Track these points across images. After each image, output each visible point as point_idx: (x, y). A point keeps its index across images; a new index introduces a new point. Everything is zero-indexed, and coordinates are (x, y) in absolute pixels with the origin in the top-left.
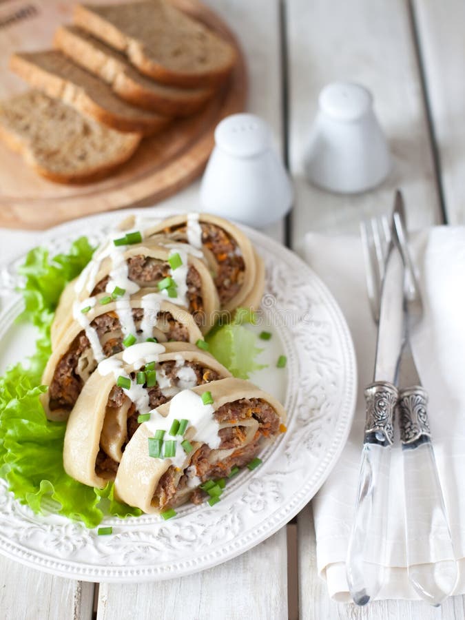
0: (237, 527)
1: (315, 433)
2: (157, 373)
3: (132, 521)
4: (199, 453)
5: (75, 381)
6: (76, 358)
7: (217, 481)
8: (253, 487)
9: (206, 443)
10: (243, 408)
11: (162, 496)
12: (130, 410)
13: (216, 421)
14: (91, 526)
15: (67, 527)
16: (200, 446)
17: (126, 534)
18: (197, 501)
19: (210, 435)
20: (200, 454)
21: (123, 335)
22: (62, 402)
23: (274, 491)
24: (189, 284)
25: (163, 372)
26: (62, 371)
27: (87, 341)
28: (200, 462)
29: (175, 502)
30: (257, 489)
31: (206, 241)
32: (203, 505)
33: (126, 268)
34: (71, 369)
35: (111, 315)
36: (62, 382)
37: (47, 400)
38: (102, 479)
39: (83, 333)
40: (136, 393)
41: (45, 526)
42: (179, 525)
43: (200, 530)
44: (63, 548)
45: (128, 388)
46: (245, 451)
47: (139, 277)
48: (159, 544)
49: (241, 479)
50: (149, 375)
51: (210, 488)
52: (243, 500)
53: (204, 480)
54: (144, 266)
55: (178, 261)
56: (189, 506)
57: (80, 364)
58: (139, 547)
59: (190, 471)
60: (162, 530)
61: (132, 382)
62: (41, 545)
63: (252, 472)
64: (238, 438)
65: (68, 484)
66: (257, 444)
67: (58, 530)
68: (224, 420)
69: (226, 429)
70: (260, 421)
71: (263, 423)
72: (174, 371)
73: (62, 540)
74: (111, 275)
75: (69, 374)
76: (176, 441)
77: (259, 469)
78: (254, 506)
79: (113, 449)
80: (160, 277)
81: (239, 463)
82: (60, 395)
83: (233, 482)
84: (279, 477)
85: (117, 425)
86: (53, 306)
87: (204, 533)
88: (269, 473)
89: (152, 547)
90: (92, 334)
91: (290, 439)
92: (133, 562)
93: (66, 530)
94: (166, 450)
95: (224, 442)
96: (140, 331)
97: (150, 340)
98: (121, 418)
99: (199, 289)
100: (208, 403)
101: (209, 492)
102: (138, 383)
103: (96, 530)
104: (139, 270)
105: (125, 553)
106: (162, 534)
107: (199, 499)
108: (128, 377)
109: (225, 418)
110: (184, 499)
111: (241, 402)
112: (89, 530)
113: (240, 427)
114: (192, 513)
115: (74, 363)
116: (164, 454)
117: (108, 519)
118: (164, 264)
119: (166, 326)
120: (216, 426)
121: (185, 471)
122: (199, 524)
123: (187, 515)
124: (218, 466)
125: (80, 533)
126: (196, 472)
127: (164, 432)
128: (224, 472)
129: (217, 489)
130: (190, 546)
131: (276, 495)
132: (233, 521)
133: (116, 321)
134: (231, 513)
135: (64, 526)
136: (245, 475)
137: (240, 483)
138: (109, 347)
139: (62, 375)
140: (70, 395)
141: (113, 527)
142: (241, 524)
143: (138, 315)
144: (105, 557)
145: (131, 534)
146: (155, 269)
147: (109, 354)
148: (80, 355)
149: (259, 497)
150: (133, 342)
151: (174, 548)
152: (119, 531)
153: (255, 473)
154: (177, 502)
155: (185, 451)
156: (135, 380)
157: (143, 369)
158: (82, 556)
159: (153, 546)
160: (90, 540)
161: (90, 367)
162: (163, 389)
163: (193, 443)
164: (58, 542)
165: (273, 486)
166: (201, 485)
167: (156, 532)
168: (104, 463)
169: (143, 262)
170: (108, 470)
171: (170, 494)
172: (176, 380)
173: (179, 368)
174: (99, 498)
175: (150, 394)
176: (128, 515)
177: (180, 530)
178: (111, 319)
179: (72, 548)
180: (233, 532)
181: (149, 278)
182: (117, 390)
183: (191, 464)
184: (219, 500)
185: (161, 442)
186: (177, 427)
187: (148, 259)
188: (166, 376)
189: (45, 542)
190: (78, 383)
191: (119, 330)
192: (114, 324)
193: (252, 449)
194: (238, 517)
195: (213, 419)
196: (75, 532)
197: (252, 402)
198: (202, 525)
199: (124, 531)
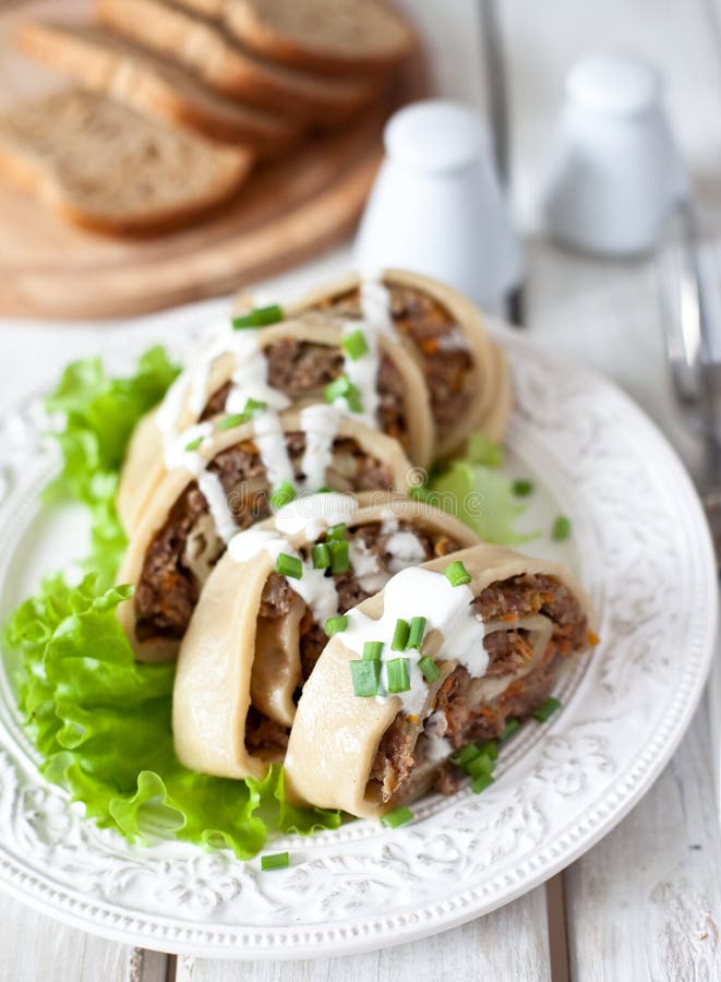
0: (535, 825)
1: (654, 643)
2: (351, 547)
3: (326, 839)
4: (450, 683)
5: (183, 580)
6: (181, 535)
7: (482, 746)
8: (551, 750)
9: (463, 663)
10: (523, 591)
11: (387, 775)
12: (303, 622)
13: (479, 617)
14: (248, 855)
15: (196, 861)
16: (453, 667)
17: (318, 864)
18: (448, 786)
19: (468, 647)
20: (451, 686)
21: (269, 485)
22: (161, 623)
23: (595, 754)
24: (382, 389)
25: (361, 544)
26: (158, 562)
27: (202, 499)
28: (452, 704)
29: (407, 792)
30: (561, 753)
31: (400, 317)
32: (461, 794)
33: (262, 365)
34: (175, 558)
35: (245, 448)
36: (160, 583)
37: (132, 620)
38: (259, 759)
39: (193, 485)
40: (312, 586)
41: (152, 865)
42: (421, 836)
43: (463, 840)
44: (195, 901)
45: (298, 576)
46: (529, 683)
47: (288, 380)
48: (390, 874)
49: (526, 740)
50: (336, 549)
51: (472, 760)
52: (538, 777)
53: (459, 744)
54: (297, 359)
55: (360, 346)
56: (433, 800)
57: (191, 547)
58: (349, 884)
59: (435, 723)
60: (387, 849)
61: (304, 565)
62: (149, 900)
63: (545, 725)
64: (519, 652)
65: (188, 782)
66: (550, 668)
67: (182, 869)
68: (493, 617)
69: (496, 633)
70: (555, 619)
71: (561, 626)
72: (380, 541)
73: (192, 885)
74: (237, 377)
75: (171, 567)
76: (408, 659)
77: (558, 717)
78: (563, 785)
79: (278, 699)
80: (327, 379)
81: (519, 709)
82: (157, 609)
83: (511, 746)
84: (599, 729)
85: (280, 652)
86: (115, 461)
87: (473, 845)
88: (578, 724)
89: (374, 881)
90: (210, 486)
91: (606, 659)
92: (341, 912)
93: (196, 870)
94: (391, 679)
95: (496, 661)
96: (301, 478)
97: (325, 490)
98: (288, 637)
99: (400, 400)
100: (461, 583)
101: (471, 767)
102: (316, 566)
103: (257, 862)
104: (287, 366)
105: (322, 898)
106: (389, 855)
107: (451, 782)
108: (296, 555)
109: (494, 613)
110: (422, 786)
111: (518, 581)
112: (242, 863)
113: (521, 632)
114: (441, 811)
115: (178, 545)
116: (387, 688)
117: (278, 839)
118: (333, 354)
119: (350, 465)
120: (477, 629)
121: (426, 723)
122: (460, 830)
123: (432, 815)
124: (481, 716)
125: (225, 870)
126: (446, 724)
127: (381, 646)
128: (492, 728)
129: (484, 761)
130: (450, 871)
131: (602, 760)
132: (526, 816)
133: (255, 459)
134: (520, 801)
135: (191, 860)
136: (533, 733)
137: (525, 746)
138: (245, 512)
139: (157, 569)
140: (175, 608)
141: (290, 852)
142: (544, 820)
143: (297, 446)
144: (284, 908)
145: (328, 863)
146: (317, 363)
147: (246, 523)
148: (189, 530)
149: (568, 768)
150: (290, 497)
151: (419, 879)
152: (302, 859)
153: (551, 725)
154: (412, 791)
155: (424, 679)
156: (310, 560)
157: (323, 539)
158: (234, 911)
159: (374, 878)
160: (247, 882)
161: (210, 552)
162: (364, 577)
163: (439, 663)
164: (184, 892)
165: (592, 745)
166: (453, 756)
167: (378, 853)
168: (258, 732)
169: (294, 350)
170: (266, 745)
171: (402, 768)
172: (386, 558)
173: (390, 535)
174: (255, 798)
175: (339, 587)
176: (318, 829)
177: (426, 845)
178: (246, 454)
179: (213, 900)
180: (531, 836)
181: (306, 382)
182: (276, 581)
183: (437, 707)
184: (492, 781)
185: (378, 665)
186: (404, 635)
187: (305, 346)
188: (367, 552)
189: (158, 894)
190: (189, 585)
191: (262, 475)
192: (253, 465)
193: (540, 680)
194: (534, 808)
195: (473, 614)
196: (215, 868)
197: (540, 581)
198: (467, 831)
199: (313, 859)
